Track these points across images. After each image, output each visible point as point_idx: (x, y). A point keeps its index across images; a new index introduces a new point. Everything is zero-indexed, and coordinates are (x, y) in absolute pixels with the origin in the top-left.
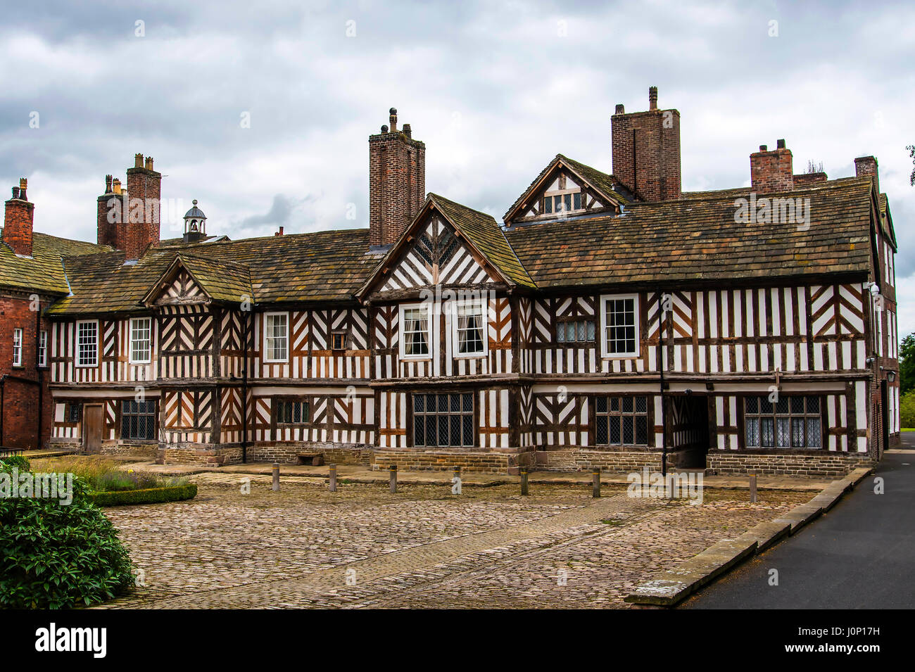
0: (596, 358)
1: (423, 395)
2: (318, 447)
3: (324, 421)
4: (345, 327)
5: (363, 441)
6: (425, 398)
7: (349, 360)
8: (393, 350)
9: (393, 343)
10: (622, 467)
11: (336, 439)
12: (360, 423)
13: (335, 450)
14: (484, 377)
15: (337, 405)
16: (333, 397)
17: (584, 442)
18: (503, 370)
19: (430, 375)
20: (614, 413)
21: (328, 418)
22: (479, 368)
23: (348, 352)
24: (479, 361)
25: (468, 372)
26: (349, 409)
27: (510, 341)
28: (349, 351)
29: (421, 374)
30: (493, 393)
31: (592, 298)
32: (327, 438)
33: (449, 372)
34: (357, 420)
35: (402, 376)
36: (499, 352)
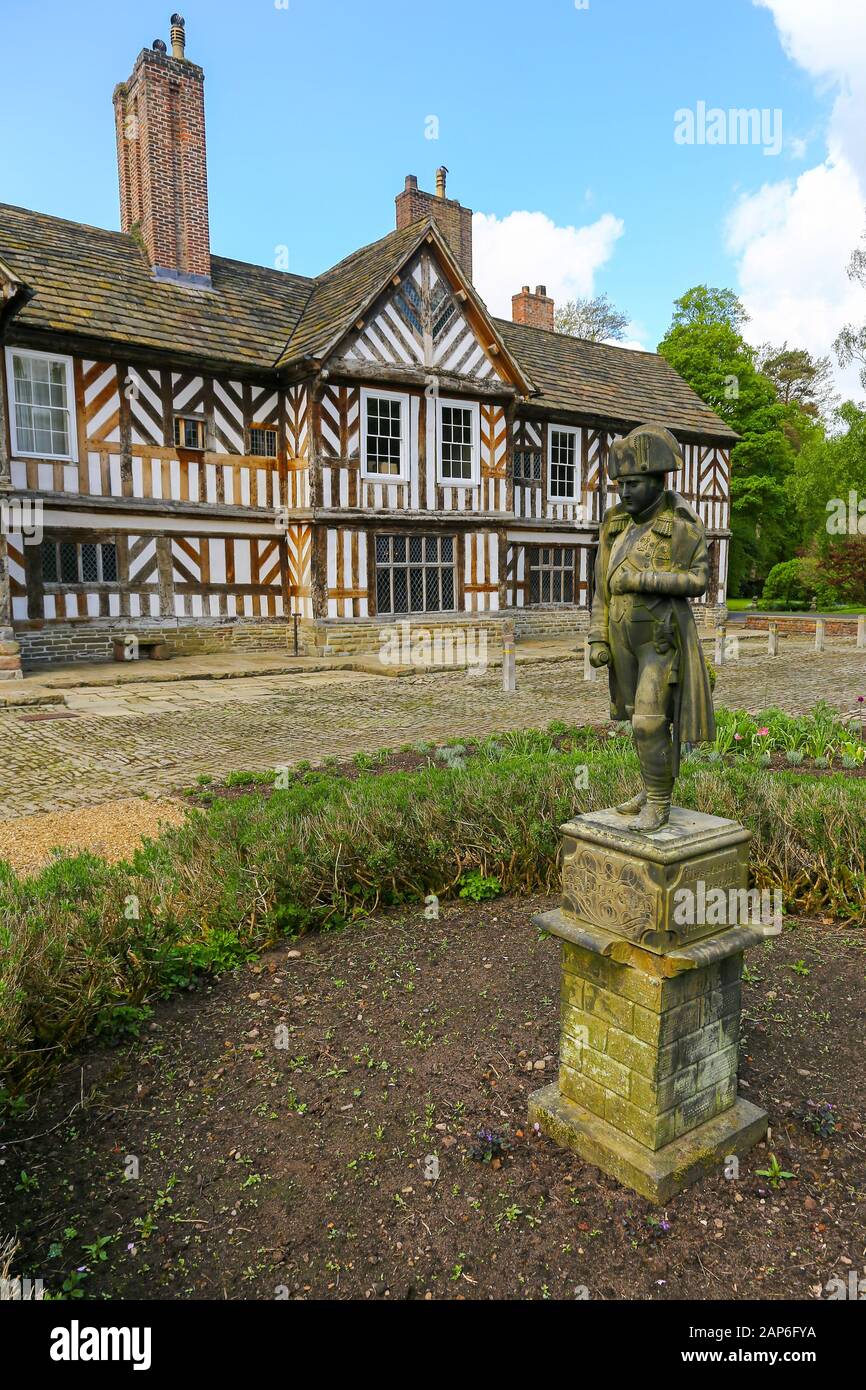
0: (542, 500)
1: (388, 537)
2: (145, 627)
3: (154, 578)
4: (200, 409)
5: (232, 612)
6: (391, 539)
7: (210, 470)
8: (351, 462)
9: (350, 450)
10: (557, 629)
11: (180, 611)
12: (224, 582)
13: (183, 630)
14: (476, 514)
15: (177, 550)
16: (170, 534)
17: (520, 602)
18: (497, 506)
19: (406, 506)
20: (546, 567)
21: (162, 573)
22: (469, 502)
23: (207, 456)
24: (469, 491)
25: (455, 507)
26: (202, 560)
27: (504, 467)
28: (210, 454)
29: (393, 504)
30: (480, 537)
31: (539, 425)
32: (162, 610)
33: (431, 504)
34: (218, 576)
35: (365, 504)
36: (492, 481)
